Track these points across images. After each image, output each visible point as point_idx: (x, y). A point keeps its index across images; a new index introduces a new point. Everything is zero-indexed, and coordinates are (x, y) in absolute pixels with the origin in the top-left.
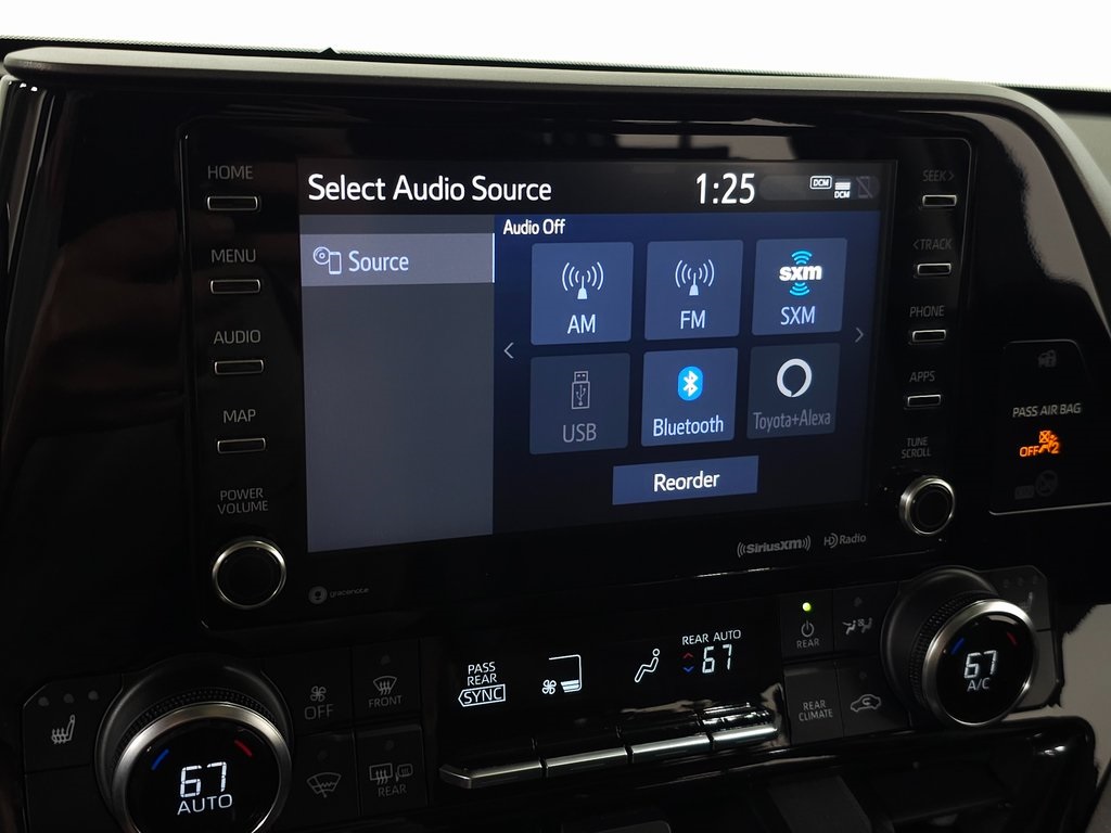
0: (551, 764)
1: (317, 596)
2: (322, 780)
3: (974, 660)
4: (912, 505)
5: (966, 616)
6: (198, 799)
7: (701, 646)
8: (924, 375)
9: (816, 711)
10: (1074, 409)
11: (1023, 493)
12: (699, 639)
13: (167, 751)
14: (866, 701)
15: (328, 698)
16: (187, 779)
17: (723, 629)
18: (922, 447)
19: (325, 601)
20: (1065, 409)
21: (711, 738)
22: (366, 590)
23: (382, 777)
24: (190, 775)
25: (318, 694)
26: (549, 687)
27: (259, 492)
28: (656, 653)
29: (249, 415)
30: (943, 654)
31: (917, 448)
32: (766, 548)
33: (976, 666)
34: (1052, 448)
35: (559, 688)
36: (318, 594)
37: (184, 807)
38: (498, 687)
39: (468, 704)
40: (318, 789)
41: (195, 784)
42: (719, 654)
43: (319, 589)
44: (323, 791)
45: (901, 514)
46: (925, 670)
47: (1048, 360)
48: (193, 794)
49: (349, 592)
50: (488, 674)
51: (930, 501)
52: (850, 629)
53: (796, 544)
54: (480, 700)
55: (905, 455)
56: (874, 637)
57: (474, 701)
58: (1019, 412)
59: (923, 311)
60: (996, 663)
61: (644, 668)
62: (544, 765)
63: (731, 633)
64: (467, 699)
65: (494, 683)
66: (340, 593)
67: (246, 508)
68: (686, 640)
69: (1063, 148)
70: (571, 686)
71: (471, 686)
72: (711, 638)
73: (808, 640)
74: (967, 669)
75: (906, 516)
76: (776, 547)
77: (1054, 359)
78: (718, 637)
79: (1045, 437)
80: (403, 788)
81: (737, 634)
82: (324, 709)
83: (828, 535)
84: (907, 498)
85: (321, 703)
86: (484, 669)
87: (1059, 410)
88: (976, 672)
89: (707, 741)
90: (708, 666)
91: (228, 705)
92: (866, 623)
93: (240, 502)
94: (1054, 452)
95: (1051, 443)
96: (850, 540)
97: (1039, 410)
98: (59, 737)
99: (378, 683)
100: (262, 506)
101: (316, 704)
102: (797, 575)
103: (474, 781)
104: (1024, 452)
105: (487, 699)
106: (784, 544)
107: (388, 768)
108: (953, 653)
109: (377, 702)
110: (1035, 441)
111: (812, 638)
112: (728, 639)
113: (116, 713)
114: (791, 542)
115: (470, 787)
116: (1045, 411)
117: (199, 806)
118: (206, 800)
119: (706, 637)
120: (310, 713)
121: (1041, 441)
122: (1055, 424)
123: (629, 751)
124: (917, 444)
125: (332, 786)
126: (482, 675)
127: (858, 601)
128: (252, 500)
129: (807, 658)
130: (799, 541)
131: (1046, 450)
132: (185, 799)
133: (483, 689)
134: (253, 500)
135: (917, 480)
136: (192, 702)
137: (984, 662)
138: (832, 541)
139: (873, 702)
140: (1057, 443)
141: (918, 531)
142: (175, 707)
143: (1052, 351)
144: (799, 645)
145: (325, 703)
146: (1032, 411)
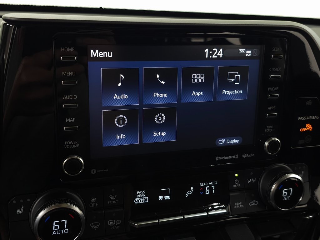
0: (161, 221)
1: (93, 172)
2: (94, 225)
3: (285, 191)
4: (268, 146)
5: (284, 178)
6: (58, 230)
7: (205, 186)
8: (272, 108)
9: (239, 205)
10: (317, 117)
11: (301, 142)
12: (205, 184)
13: (49, 217)
14: (253, 202)
15: (96, 201)
16: (55, 225)
17: (212, 181)
18: (271, 129)
19: (95, 174)
20: (314, 118)
21: (208, 213)
22: (108, 170)
23: (112, 224)
24: (56, 224)
25: (94, 200)
26: (161, 198)
27: (76, 142)
28: (192, 188)
29: (73, 120)
30: (276, 189)
31: (270, 129)
32: (225, 158)
33: (286, 193)
34: (310, 129)
35: (164, 198)
36: (93, 171)
37: (54, 233)
38: (146, 198)
39: (137, 203)
40: (93, 227)
41: (58, 226)
42: (211, 189)
43: (94, 170)
44: (95, 228)
45: (265, 149)
46: (271, 194)
47: (309, 103)
48: (57, 229)
49: (102, 171)
50: (143, 194)
51: (273, 144)
52: (249, 181)
53: (234, 157)
54: (141, 201)
55: (266, 131)
56: (257, 182)
57: (139, 202)
58: (300, 118)
59: (272, 89)
60: (292, 192)
61: (189, 192)
62: (159, 221)
63: (214, 183)
64: (137, 201)
65: (144, 197)
66: (100, 171)
67: (73, 147)
68: (201, 185)
69: (314, 41)
70: (167, 198)
71: (138, 198)
72: (208, 184)
73: (237, 185)
74: (283, 194)
75: (266, 149)
76: (228, 158)
77: (311, 103)
78: (210, 183)
79: (308, 126)
80: (118, 227)
81: (216, 183)
82: (95, 204)
83: (243, 154)
84: (266, 144)
85: (94, 203)
86: (142, 193)
87: (312, 118)
88: (286, 194)
89: (206, 214)
90: (207, 192)
91: (67, 204)
92: (254, 180)
93: (71, 145)
94: (311, 130)
95: (310, 128)
96: (249, 156)
97: (306, 118)
98: (19, 212)
99: (111, 197)
100: (77, 146)
101: (93, 203)
103: (138, 225)
104: (301, 130)
105: (142, 201)
106: (230, 157)
107: (114, 221)
108: (279, 189)
109: (111, 202)
110: (305, 127)
111: (238, 184)
112: (213, 184)
113: (35, 205)
114: (232, 156)
115: (137, 227)
116: (308, 118)
117: (59, 232)
118: (61, 231)
119: (207, 184)
120: (91, 205)
121: (307, 127)
122: (311, 122)
123: (184, 217)
124: (270, 128)
125: (97, 226)
126: (141, 194)
127: (252, 173)
129: (237, 190)
130: (235, 156)
131: (308, 129)
132: (55, 230)
133: (141, 198)
134: (74, 144)
135: (270, 138)
136: (57, 203)
137: (288, 192)
138: (244, 156)
139: (256, 203)
140: (311, 127)
141: (269, 153)
142: (52, 204)
143: (310, 101)
144: (234, 186)
145: (95, 202)
146: (304, 118)
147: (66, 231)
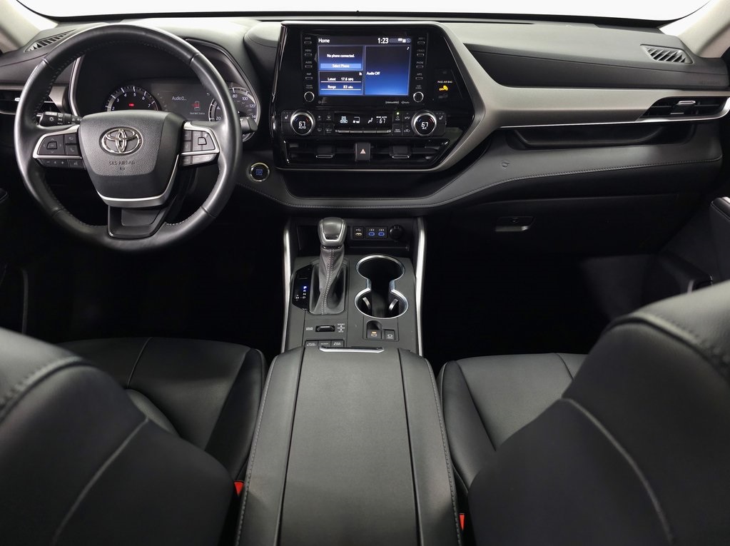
0: (351, 132)
7: (380, 118)
9: (398, 131)
11: (440, 97)
13: (297, 119)
15: (321, 118)
16: (300, 123)
18: (420, 87)
23: (327, 130)
26: (354, 122)
28: (372, 119)
29: (310, 74)
32: (391, 102)
35: (356, 122)
36: (319, 102)
37: (299, 127)
40: (319, 130)
42: (383, 120)
48: (301, 126)
52: (406, 118)
53: (396, 102)
55: (416, 88)
56: (410, 120)
58: (439, 82)
61: (370, 121)
64: (342, 121)
65: (346, 120)
70: (358, 122)
74: (422, 125)
75: (414, 98)
76: (393, 102)
77: (446, 72)
81: (386, 117)
82: (320, 120)
84: (414, 95)
86: (344, 118)
87: (448, 82)
90: (381, 122)
91: (307, 114)
92: (409, 117)
96: (406, 103)
99: (328, 117)
100: (312, 88)
101: (319, 118)
102: (400, 108)
103: (340, 132)
104: (440, 89)
105: (344, 122)
109: (328, 119)
110: (442, 88)
111: (398, 119)
112: (384, 117)
116: (445, 82)
117: (301, 128)
122: (446, 84)
125: (321, 130)
127: (408, 114)
128: (310, 86)
131: (445, 89)
133: (344, 120)
135: (416, 92)
136: (301, 112)
137: (426, 124)
138: (403, 102)
139: (408, 131)
140: (447, 88)
141: (416, 101)
144: (396, 120)
146: (442, 82)
147: (304, 127)
